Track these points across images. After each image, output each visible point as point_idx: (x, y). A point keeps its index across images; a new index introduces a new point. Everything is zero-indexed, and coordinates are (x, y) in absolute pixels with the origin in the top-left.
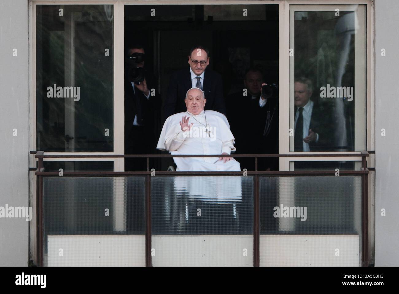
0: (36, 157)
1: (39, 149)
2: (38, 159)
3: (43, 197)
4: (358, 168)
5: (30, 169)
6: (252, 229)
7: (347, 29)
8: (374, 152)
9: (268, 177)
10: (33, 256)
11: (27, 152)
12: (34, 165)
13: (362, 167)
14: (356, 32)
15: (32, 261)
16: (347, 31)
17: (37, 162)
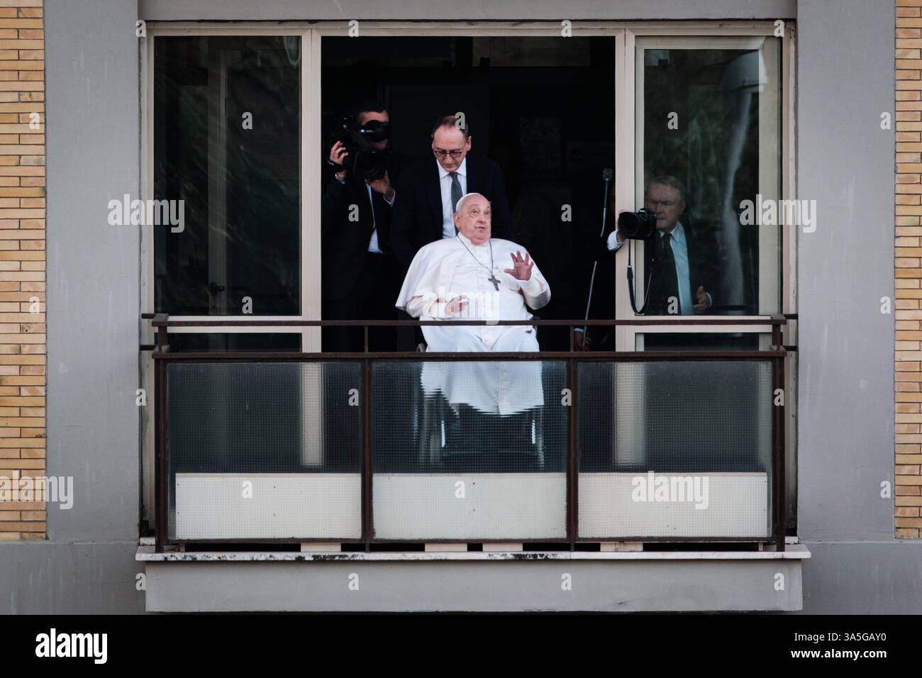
0: (154, 324)
1: (159, 309)
2: (156, 329)
3: (167, 401)
4: (765, 345)
5: (142, 348)
6: (564, 461)
7: (744, 82)
8: (795, 317)
9: (594, 363)
10: (149, 512)
11: (136, 316)
12: (149, 340)
13: (773, 344)
14: (761, 89)
15: (147, 522)
16: (744, 87)
17: (156, 334)
